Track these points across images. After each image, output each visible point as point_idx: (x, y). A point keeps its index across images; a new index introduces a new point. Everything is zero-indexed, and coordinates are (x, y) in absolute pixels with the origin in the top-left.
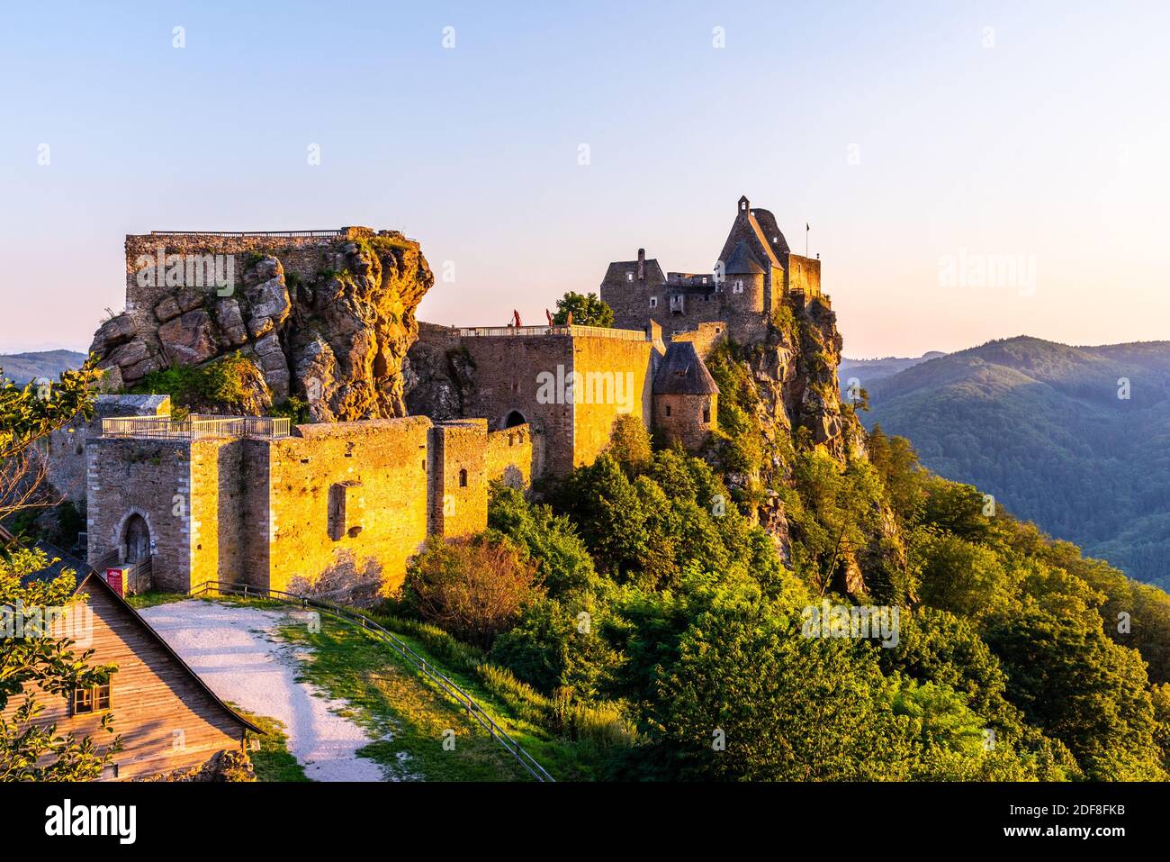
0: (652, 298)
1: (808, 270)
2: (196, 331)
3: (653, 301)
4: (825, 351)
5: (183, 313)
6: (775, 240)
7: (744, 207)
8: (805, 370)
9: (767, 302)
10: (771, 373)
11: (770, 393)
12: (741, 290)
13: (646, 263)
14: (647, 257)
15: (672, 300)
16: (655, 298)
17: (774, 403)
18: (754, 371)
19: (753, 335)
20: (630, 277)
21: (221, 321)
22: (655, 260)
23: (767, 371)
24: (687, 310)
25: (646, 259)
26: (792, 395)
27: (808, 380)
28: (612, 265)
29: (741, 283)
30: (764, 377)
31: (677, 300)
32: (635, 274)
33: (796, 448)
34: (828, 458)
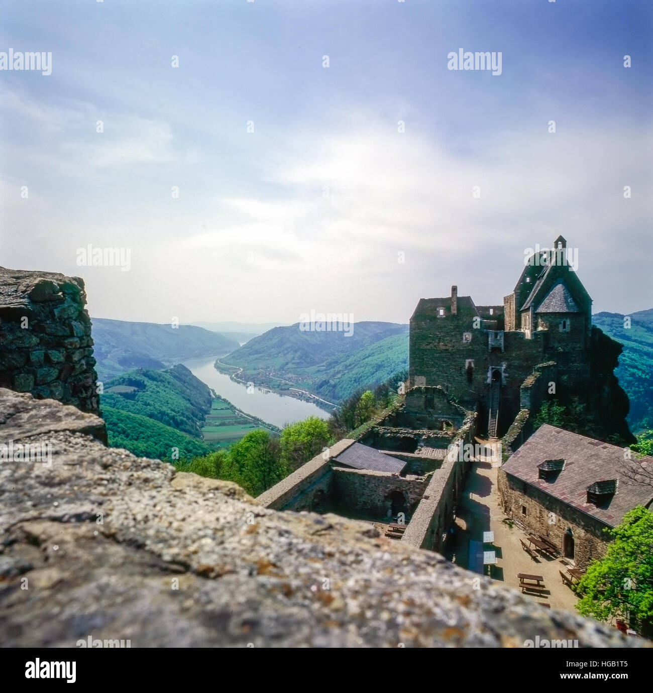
0: (465, 334)
3: (467, 337)
12: (568, 329)
13: (459, 299)
14: (459, 295)
15: (492, 337)
20: (442, 312)
22: (469, 297)
24: (506, 347)
25: (458, 296)
28: (423, 301)
29: (568, 322)
31: (496, 335)
32: (448, 309)
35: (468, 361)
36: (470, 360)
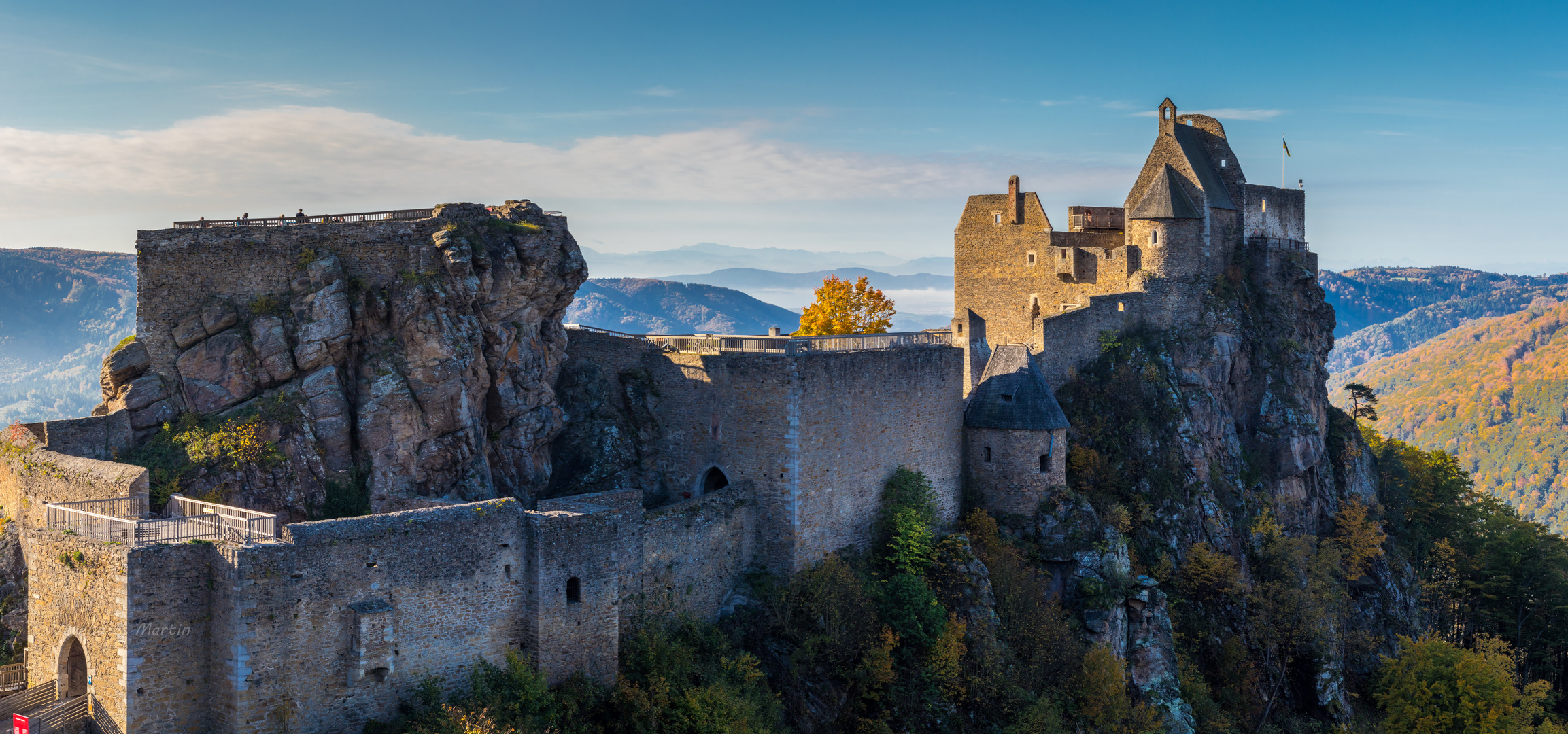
0: (1030, 252)
1: (1282, 208)
2: (224, 361)
3: (1031, 257)
4: (1297, 335)
5: (208, 336)
6: (1223, 163)
7: (1168, 115)
8: (1266, 363)
10: (1206, 372)
11: (1204, 403)
12: (1160, 244)
13: (1021, 196)
14: (1024, 188)
15: (1057, 257)
16: (1033, 253)
18: (1179, 369)
19: (1179, 313)
20: (998, 219)
21: (256, 348)
23: (1200, 367)
24: (1077, 270)
25: (1022, 190)
26: (1246, 402)
27: (1269, 380)
30: (1193, 376)
31: (1064, 256)
32: (1006, 214)
33: (1248, 486)
34: (1303, 497)
35: (1033, 296)
36: (1036, 295)
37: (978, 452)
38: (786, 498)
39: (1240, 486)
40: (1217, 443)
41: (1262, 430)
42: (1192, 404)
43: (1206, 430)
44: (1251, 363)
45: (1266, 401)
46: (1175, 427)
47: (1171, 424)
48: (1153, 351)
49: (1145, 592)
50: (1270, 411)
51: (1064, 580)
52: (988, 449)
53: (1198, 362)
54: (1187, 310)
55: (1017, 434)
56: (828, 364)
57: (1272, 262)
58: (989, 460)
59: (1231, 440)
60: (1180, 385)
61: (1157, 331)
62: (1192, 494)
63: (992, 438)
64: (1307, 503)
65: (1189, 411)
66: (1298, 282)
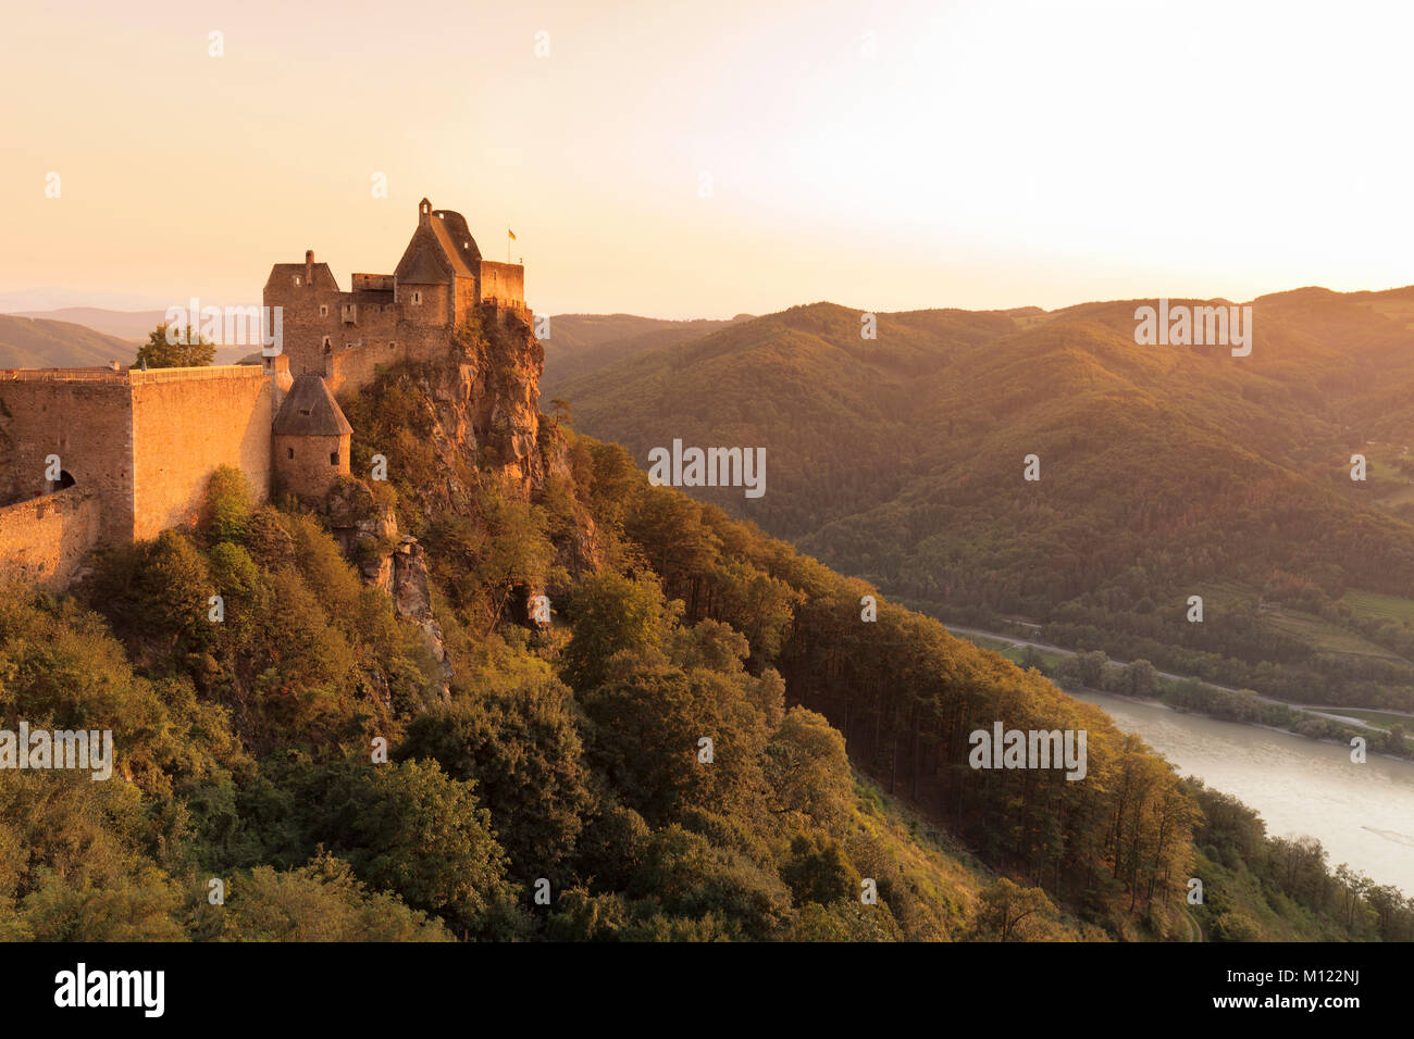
0: (323, 306)
1: (507, 277)
3: (324, 309)
4: (518, 367)
6: (466, 246)
7: (425, 211)
8: (495, 386)
9: (451, 315)
10: (452, 390)
11: (452, 413)
12: (420, 302)
13: (315, 266)
14: (317, 260)
15: (344, 310)
16: (326, 307)
17: (456, 423)
18: (433, 389)
19: (434, 351)
20: (298, 281)
22: (326, 264)
23: (449, 388)
24: (359, 320)
25: (315, 262)
26: (481, 412)
27: (498, 397)
28: (276, 266)
29: (420, 294)
30: (444, 394)
31: (349, 309)
32: (303, 279)
33: (482, 469)
34: (521, 476)
35: (325, 338)
36: (327, 337)
37: (284, 451)
38: (126, 492)
39: (476, 470)
40: (460, 441)
41: (492, 431)
42: (443, 414)
43: (453, 432)
44: (485, 385)
45: (495, 412)
46: (431, 431)
47: (427, 428)
48: (415, 377)
49: (408, 547)
50: (497, 419)
51: (348, 541)
52: (291, 450)
53: (447, 385)
54: (439, 349)
55: (313, 438)
56: (161, 391)
57: (500, 315)
58: (291, 456)
59: (471, 438)
60: (434, 402)
61: (418, 364)
62: (443, 477)
63: (294, 442)
64: (523, 481)
65: (440, 419)
66: (519, 329)
